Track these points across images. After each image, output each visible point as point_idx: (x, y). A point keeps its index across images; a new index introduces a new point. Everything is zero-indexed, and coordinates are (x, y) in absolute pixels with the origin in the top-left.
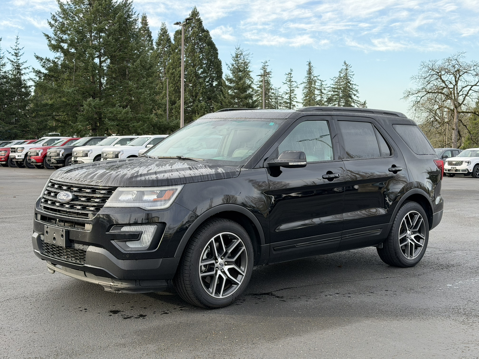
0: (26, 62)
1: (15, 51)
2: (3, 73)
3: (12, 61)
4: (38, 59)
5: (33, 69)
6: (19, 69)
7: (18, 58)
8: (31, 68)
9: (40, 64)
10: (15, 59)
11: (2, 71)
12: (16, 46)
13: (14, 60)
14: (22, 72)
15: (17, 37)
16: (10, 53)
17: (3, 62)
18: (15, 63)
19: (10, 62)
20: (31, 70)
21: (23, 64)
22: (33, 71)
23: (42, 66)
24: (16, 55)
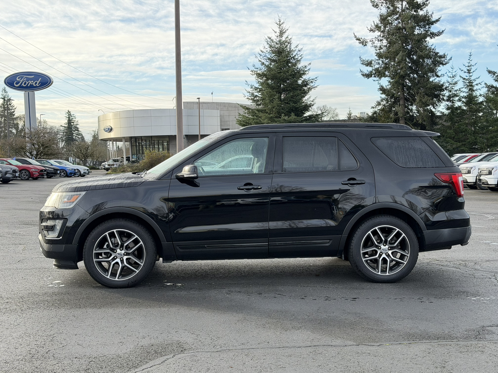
0: (479, 78)
1: (468, 68)
2: (454, 91)
3: (464, 79)
4: (490, 73)
5: (486, 84)
6: (471, 86)
7: (470, 75)
8: (483, 84)
9: (493, 78)
10: (467, 76)
11: (453, 89)
12: (469, 63)
13: (466, 78)
14: (475, 88)
15: (471, 53)
16: (463, 70)
17: (455, 80)
18: (467, 80)
19: (462, 80)
20: (483, 85)
21: (475, 81)
22: (485, 86)
23: (494, 80)
24: (469, 71)
